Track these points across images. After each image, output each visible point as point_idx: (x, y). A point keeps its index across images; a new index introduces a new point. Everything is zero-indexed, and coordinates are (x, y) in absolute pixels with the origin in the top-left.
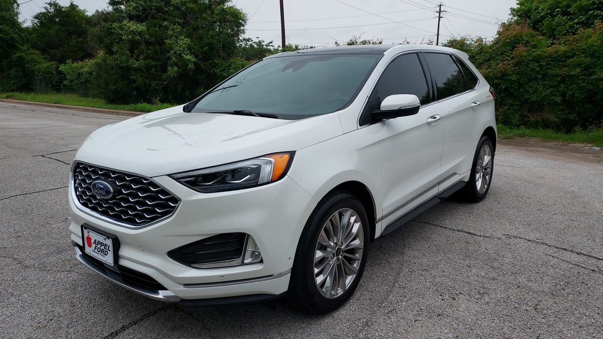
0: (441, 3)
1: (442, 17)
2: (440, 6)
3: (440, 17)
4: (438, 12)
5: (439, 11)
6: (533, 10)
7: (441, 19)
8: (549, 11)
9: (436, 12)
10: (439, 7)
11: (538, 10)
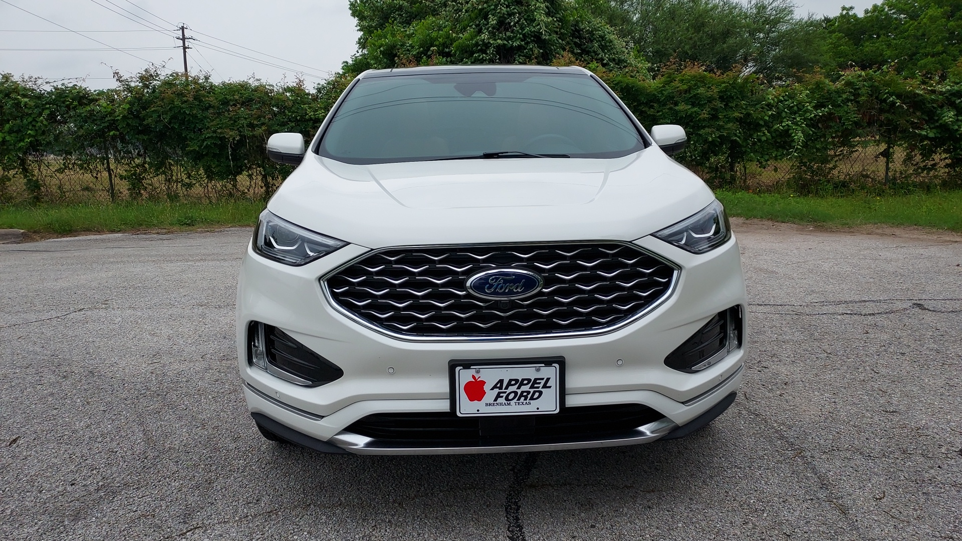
0: (184, 24)
1: (188, 48)
2: (183, 28)
3: (185, 48)
4: (181, 39)
5: (181, 37)
6: (398, 46)
7: (187, 50)
8: (421, 49)
9: (177, 38)
10: (181, 31)
11: (405, 47)
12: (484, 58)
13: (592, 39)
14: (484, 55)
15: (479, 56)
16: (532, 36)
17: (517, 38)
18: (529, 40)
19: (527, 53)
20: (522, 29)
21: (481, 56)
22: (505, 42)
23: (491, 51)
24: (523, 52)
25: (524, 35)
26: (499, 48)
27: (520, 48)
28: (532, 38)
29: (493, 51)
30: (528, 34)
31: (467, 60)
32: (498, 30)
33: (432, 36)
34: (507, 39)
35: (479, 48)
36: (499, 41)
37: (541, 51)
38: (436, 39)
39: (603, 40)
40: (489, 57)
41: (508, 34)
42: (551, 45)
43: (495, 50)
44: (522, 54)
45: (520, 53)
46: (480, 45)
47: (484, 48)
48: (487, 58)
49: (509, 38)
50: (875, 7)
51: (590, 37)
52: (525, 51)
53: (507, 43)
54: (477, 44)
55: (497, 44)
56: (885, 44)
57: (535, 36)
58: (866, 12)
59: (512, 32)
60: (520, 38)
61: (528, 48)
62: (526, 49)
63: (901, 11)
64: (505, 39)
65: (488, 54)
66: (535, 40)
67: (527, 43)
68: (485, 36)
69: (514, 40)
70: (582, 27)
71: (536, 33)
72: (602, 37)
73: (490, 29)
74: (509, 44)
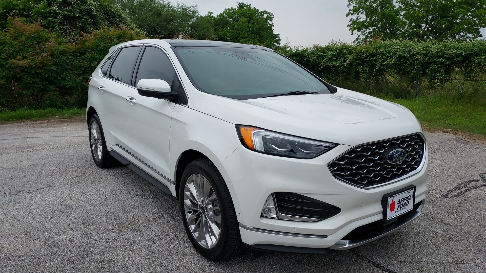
12: (56, 21)
13: (114, 16)
14: (56, 19)
15: (52, 19)
16: (86, 12)
17: (76, 11)
18: (84, 14)
19: (84, 21)
20: (80, 7)
21: (54, 20)
22: (69, 13)
23: (61, 18)
24: (81, 20)
25: (81, 10)
26: (65, 16)
27: (79, 17)
28: (86, 13)
29: (62, 17)
30: (83, 10)
31: (43, 21)
32: (63, 5)
33: (13, 3)
34: (70, 11)
35: (52, 14)
36: (65, 12)
37: (92, 21)
38: (18, 6)
39: (120, 18)
40: (59, 21)
41: (70, 8)
42: (97, 18)
43: (63, 17)
44: (81, 21)
45: (79, 21)
46: (52, 13)
47: (55, 15)
48: (58, 21)
49: (71, 11)
50: (221, 14)
51: (113, 15)
52: (82, 20)
53: (70, 14)
54: (50, 12)
55: (64, 14)
56: (227, 31)
57: (87, 12)
58: (218, 16)
59: (72, 7)
60: (78, 12)
61: (84, 18)
62: (83, 18)
63: (231, 17)
64: (68, 11)
65: (58, 19)
66: (88, 14)
67: (83, 15)
68: (55, 8)
69: (75, 12)
70: (108, 9)
71: (88, 10)
72: (120, 16)
73: (58, 4)
74: (72, 15)
